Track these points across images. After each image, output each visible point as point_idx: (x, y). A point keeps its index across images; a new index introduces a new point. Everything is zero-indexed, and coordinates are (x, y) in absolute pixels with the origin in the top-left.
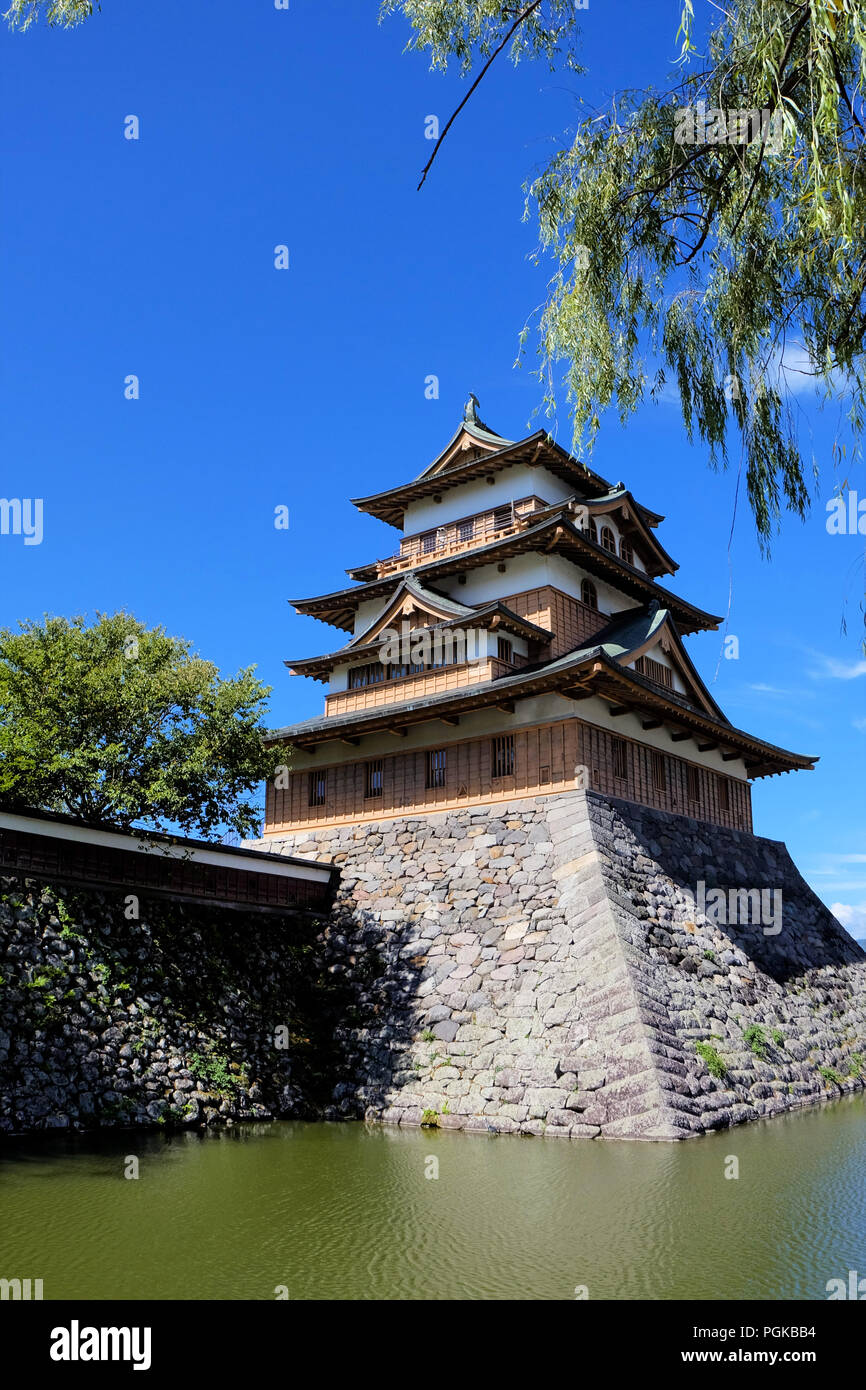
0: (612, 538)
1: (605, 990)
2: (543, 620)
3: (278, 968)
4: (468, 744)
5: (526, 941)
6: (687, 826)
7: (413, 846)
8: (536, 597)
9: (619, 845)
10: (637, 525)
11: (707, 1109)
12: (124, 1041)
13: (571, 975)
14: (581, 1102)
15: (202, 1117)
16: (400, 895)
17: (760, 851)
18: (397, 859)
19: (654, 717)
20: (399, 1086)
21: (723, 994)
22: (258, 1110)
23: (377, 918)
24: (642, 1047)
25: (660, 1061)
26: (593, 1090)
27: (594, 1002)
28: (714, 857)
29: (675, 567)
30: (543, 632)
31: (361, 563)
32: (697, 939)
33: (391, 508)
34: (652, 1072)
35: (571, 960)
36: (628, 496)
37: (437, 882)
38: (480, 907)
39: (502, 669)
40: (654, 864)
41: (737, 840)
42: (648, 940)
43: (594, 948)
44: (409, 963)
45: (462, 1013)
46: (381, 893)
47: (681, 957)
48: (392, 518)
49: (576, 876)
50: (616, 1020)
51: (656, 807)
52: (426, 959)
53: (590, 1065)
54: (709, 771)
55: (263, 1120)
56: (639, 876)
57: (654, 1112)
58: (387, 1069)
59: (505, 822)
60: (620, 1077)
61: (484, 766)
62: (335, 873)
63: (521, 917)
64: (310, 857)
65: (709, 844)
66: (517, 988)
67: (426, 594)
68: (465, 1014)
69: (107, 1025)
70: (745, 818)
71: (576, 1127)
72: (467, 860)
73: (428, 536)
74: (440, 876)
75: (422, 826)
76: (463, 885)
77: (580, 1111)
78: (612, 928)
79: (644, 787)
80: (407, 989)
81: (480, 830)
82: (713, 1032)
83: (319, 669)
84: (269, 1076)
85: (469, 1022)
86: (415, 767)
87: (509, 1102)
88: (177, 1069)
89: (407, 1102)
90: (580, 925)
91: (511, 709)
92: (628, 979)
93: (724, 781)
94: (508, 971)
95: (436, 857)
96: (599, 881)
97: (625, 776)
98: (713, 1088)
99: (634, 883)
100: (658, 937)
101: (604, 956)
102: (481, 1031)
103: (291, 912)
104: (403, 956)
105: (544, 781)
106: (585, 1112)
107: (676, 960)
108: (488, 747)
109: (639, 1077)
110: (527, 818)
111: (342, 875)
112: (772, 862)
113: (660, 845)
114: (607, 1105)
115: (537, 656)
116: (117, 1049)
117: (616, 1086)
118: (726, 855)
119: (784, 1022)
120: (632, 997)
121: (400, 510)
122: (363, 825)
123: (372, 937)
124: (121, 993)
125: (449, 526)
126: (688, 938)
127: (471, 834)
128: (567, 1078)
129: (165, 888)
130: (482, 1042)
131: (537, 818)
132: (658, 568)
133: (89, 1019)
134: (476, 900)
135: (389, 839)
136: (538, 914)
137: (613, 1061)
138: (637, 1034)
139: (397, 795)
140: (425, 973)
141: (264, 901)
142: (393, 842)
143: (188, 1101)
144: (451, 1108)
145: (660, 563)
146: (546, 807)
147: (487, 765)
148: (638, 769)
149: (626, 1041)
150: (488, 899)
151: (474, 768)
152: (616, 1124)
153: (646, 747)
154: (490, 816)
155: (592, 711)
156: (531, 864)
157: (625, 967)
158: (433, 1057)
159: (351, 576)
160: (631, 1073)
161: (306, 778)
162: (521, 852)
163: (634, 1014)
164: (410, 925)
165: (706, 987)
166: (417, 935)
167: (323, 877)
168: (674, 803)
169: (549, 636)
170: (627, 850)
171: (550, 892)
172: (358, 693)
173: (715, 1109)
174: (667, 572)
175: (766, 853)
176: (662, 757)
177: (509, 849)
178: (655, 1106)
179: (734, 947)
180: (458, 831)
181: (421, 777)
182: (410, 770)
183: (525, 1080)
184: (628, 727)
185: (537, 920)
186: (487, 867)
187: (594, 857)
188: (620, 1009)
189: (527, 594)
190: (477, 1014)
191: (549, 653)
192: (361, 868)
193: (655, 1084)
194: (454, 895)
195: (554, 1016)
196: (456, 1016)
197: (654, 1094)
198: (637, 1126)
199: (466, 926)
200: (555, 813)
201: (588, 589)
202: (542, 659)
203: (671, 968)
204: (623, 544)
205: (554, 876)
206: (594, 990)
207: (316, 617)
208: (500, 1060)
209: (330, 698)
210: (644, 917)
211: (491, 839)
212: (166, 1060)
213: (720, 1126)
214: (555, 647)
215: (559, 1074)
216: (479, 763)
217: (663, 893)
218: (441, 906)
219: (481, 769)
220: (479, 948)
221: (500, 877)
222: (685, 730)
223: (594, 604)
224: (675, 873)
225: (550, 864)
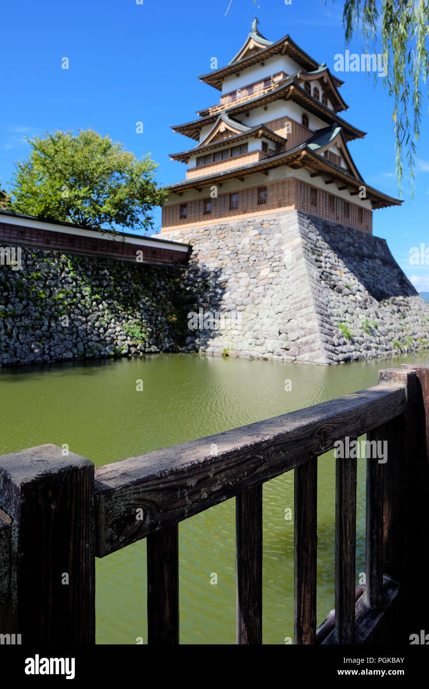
0: (318, 93)
1: (301, 298)
2: (283, 133)
3: (164, 289)
4: (248, 190)
5: (268, 276)
6: (342, 229)
7: (223, 235)
8: (280, 122)
9: (311, 235)
10: (331, 85)
11: (342, 352)
12: (97, 320)
13: (286, 291)
14: (288, 346)
15: (129, 352)
16: (217, 257)
17: (375, 242)
18: (216, 241)
19: (331, 178)
20: (213, 338)
21: (353, 303)
22: (154, 348)
23: (207, 266)
24: (315, 323)
25: (322, 330)
26: (294, 341)
27: (295, 303)
28: (354, 243)
29: (347, 107)
30: (282, 139)
31: (203, 108)
32: (343, 279)
33: (216, 80)
34: (318, 334)
35: (287, 285)
36: (327, 70)
37: (233, 251)
38: (250, 261)
39: (264, 156)
40: (326, 244)
41: (365, 236)
42: (321, 277)
43: (297, 279)
44: (220, 286)
46: (209, 256)
47: (335, 286)
48: (216, 86)
49: (291, 248)
50: (304, 311)
51: (330, 220)
52: (227, 284)
53: (293, 330)
54: (354, 205)
55: (156, 352)
56: (319, 249)
57: (318, 352)
59: (262, 225)
60: (305, 336)
61: (254, 200)
62: (190, 248)
63: (267, 266)
64: (180, 241)
65: (352, 238)
66: (264, 296)
67: (231, 121)
68: (242, 307)
69: (90, 314)
70: (369, 227)
71: (285, 356)
72: (246, 241)
73: (233, 94)
74: (234, 248)
75: (227, 226)
76: (244, 252)
77: (288, 350)
78: (305, 271)
79: (324, 211)
80: (218, 296)
81: (251, 228)
82: (347, 319)
83: (183, 158)
84: (159, 334)
85: (243, 310)
86: (225, 201)
87: (259, 345)
88: (119, 332)
89: (215, 345)
90: (291, 269)
91: (267, 174)
92: (310, 294)
93: (361, 210)
94: (261, 289)
95: (233, 240)
96: (301, 250)
97: (316, 205)
98: (345, 344)
99: (316, 252)
100: (325, 276)
101: (301, 283)
102: (248, 315)
103: (171, 265)
104: (217, 282)
105: (280, 206)
106: (290, 350)
107: (333, 287)
108: (256, 191)
109: (313, 336)
110: (272, 222)
111: (193, 248)
112: (379, 247)
113: (330, 236)
114: (299, 348)
115: (279, 150)
116: (94, 324)
117: (303, 340)
118: (360, 243)
119: (378, 318)
120: (312, 302)
121: (220, 82)
122: (202, 227)
123: (205, 274)
124: (96, 300)
125: (242, 89)
126: (339, 278)
127: (247, 230)
128: (283, 335)
129: (115, 254)
130: (249, 319)
131: (276, 223)
132: (339, 108)
133: (82, 311)
134: (249, 258)
135: (213, 233)
136: (274, 264)
137: (302, 329)
138: (313, 318)
139: (217, 214)
140: (226, 290)
141: (159, 260)
142: (215, 234)
143: (123, 346)
144: (234, 348)
145: (340, 105)
146: (280, 218)
147: (256, 199)
148: (322, 202)
149: (308, 320)
150: (253, 258)
151: (250, 201)
152: (302, 356)
153: (326, 192)
154: (256, 222)
155: (302, 175)
156: (273, 243)
157: (309, 288)
159: (198, 114)
160: (310, 334)
161: (178, 207)
162: (268, 238)
163: (312, 309)
164: (221, 269)
165: (345, 300)
166: (223, 274)
167: (185, 250)
168: (338, 218)
169: (286, 141)
170: (315, 238)
171: (279, 255)
172: (201, 168)
173: (345, 353)
174: (342, 110)
175: (377, 243)
176: (333, 197)
177: (263, 236)
178: (319, 349)
179: (359, 283)
180: (242, 229)
181: (227, 205)
182: (222, 202)
183: (265, 336)
184: (318, 182)
185: (274, 267)
186: (254, 244)
187: (299, 240)
188: (307, 306)
189: (276, 121)
190: (247, 307)
191: (285, 149)
192: (201, 245)
193: (319, 339)
194: (240, 256)
195: (279, 308)
196: (238, 308)
197: (319, 344)
198: (311, 357)
199: (244, 269)
200: (283, 220)
201: (305, 118)
202: (282, 151)
203: (330, 290)
204: (324, 96)
205: (282, 248)
206: (296, 298)
207: (183, 134)
208: (256, 327)
209: (189, 171)
210: (320, 267)
211: (256, 232)
212: (115, 328)
213: (347, 360)
214: (288, 146)
215: (280, 333)
216: (252, 198)
217: (329, 258)
218: (234, 261)
219: (252, 202)
220: (249, 279)
221: (260, 249)
222: (344, 185)
223: (307, 125)
224: (335, 249)
225: (280, 243)
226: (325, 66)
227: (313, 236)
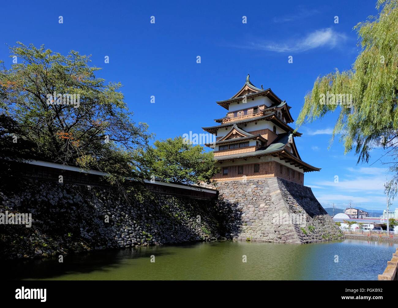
0: (280, 115)
2: (265, 137)
3: (211, 212)
4: (249, 165)
5: (265, 207)
7: (236, 187)
10: (287, 111)
11: (305, 240)
15: (206, 239)
16: (234, 197)
19: (288, 160)
23: (229, 201)
24: (293, 228)
25: (296, 230)
26: (283, 235)
29: (293, 121)
30: (265, 140)
31: (219, 118)
32: (297, 208)
33: (226, 105)
35: (275, 211)
37: (243, 194)
38: (253, 200)
39: (257, 148)
40: (288, 192)
43: (280, 209)
44: (239, 210)
45: (252, 221)
46: (230, 196)
47: (295, 212)
48: (226, 107)
49: (275, 195)
52: (242, 210)
53: (282, 230)
54: (297, 171)
56: (286, 195)
58: (237, 230)
59: (258, 183)
60: (288, 233)
61: (252, 170)
62: (217, 191)
63: (263, 202)
64: (211, 188)
66: (264, 216)
68: (253, 220)
70: (302, 182)
71: (280, 241)
72: (250, 190)
73: (235, 112)
75: (238, 182)
76: (249, 195)
80: (239, 215)
81: (252, 184)
85: (254, 222)
89: (242, 236)
91: (259, 158)
93: (299, 173)
94: (261, 213)
95: (242, 189)
96: (280, 196)
98: (305, 236)
100: (291, 208)
101: (282, 211)
102: (257, 224)
104: (237, 209)
105: (266, 174)
106: (282, 238)
108: (253, 166)
110: (263, 182)
112: (308, 192)
114: (286, 237)
115: (263, 145)
119: (314, 226)
121: (228, 105)
122: (223, 181)
123: (229, 205)
125: (241, 110)
127: (250, 185)
128: (277, 233)
130: (258, 226)
131: (265, 182)
134: (252, 198)
136: (266, 202)
137: (287, 230)
140: (242, 213)
143: (203, 237)
144: (252, 237)
145: (290, 120)
146: (267, 180)
147: (253, 170)
148: (284, 171)
149: (289, 227)
150: (255, 198)
153: (286, 166)
154: (254, 181)
155: (278, 160)
156: (265, 192)
158: (247, 228)
159: (215, 121)
160: (291, 232)
162: (262, 189)
164: (237, 203)
166: (239, 205)
167: (215, 193)
169: (267, 141)
170: (284, 189)
171: (269, 198)
172: (222, 152)
174: (291, 122)
175: (307, 190)
176: (288, 169)
177: (259, 188)
179: (303, 210)
180: (247, 184)
181: (237, 171)
182: (234, 170)
183: (268, 233)
184: (283, 162)
185: (267, 203)
186: (254, 192)
187: (279, 191)
189: (262, 130)
190: (256, 221)
192: (224, 191)
194: (247, 197)
196: (251, 221)
197: (296, 236)
198: (293, 241)
199: (251, 203)
200: (270, 181)
201: (274, 128)
204: (282, 116)
205: (270, 195)
208: (262, 229)
210: (288, 204)
211: (255, 186)
214: (268, 143)
215: (275, 232)
216: (251, 169)
217: (291, 199)
218: (244, 199)
219: (251, 171)
220: (254, 208)
221: (258, 194)
222: (294, 162)
223: (275, 132)
224: (292, 195)
225: (269, 192)
226: (285, 102)
227: (283, 189)
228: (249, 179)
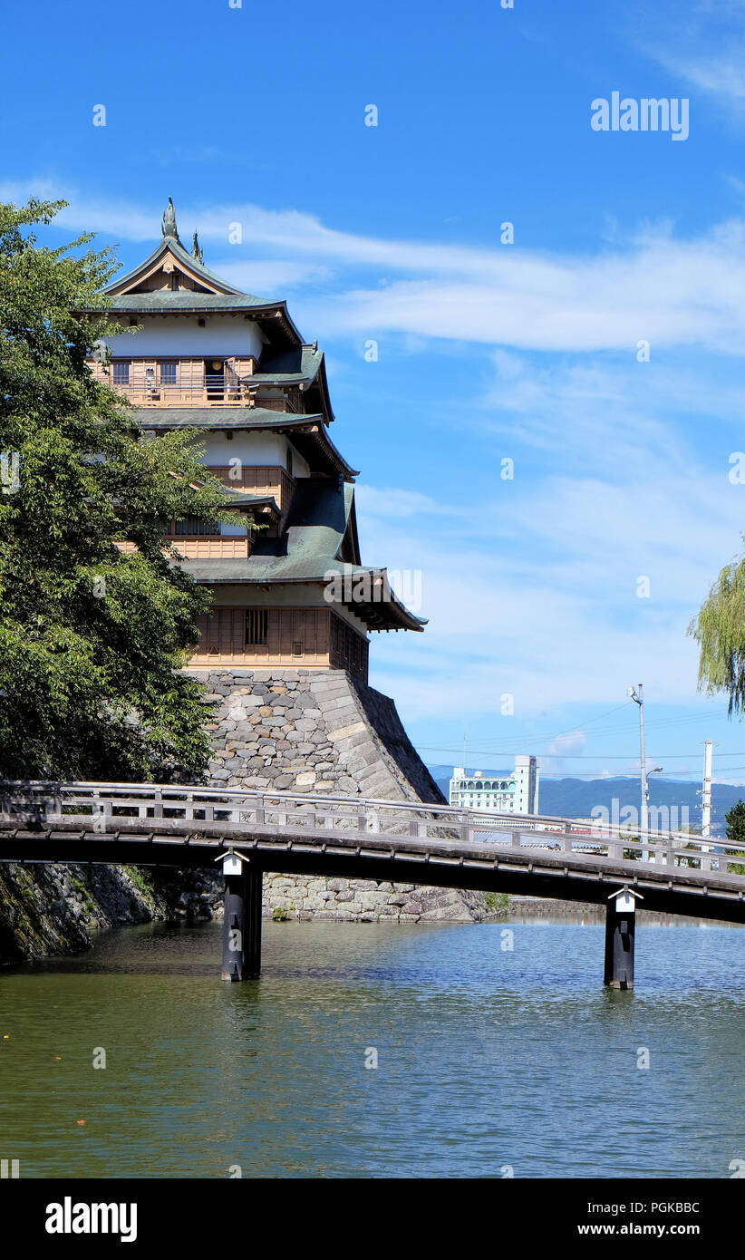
5: (317, 786)
14: (401, 901)
26: (408, 892)
38: (264, 757)
49: (349, 740)
57: (457, 905)
59: (269, 687)
61: (236, 633)
63: (307, 768)
71: (402, 915)
72: (239, 715)
74: (215, 726)
76: (242, 737)
77: (401, 906)
81: (245, 689)
87: (344, 901)
90: (363, 778)
96: (372, 745)
105: (297, 650)
106: (406, 906)
108: (241, 616)
110: (293, 686)
114: (421, 902)
117: (425, 890)
127: (236, 693)
128: (385, 887)
131: (300, 687)
134: (258, 750)
136: (319, 767)
144: (295, 906)
146: (308, 679)
147: (239, 631)
150: (269, 750)
151: (225, 632)
152: (432, 913)
154: (253, 679)
156: (305, 726)
162: (292, 714)
166: (208, 775)
171: (329, 750)
177: (279, 710)
178: (456, 902)
180: (222, 689)
183: (352, 886)
185: (322, 772)
186: (260, 723)
187: (363, 726)
194: (235, 744)
198: (447, 914)
199: (255, 771)
200: (318, 686)
205: (330, 737)
211: (259, 700)
215: (379, 883)
216: (232, 630)
219: (233, 635)
221: (277, 733)
225: (321, 728)
228: (229, 669)
